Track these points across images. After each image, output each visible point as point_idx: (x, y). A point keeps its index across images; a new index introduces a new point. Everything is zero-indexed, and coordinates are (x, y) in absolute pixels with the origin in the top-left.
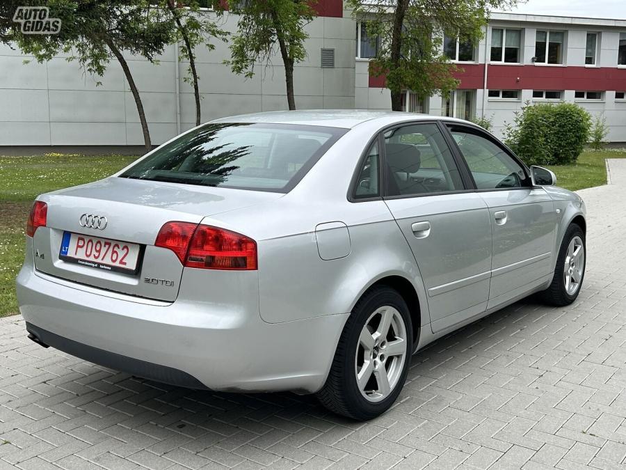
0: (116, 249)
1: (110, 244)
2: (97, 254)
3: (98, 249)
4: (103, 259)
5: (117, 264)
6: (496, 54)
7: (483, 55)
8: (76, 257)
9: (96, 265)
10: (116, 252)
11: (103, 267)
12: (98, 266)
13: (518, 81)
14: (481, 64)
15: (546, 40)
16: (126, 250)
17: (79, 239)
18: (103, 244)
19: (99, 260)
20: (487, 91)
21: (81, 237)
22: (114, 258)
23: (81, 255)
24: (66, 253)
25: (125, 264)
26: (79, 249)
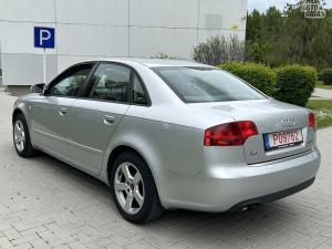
0: (292, 134)
1: (289, 133)
2: (285, 140)
3: (285, 137)
5: (295, 141)
8: (276, 145)
12: (289, 146)
16: (296, 133)
17: (274, 135)
18: (286, 134)
19: (287, 142)
22: (293, 139)
24: (269, 145)
25: (298, 139)
26: (275, 141)
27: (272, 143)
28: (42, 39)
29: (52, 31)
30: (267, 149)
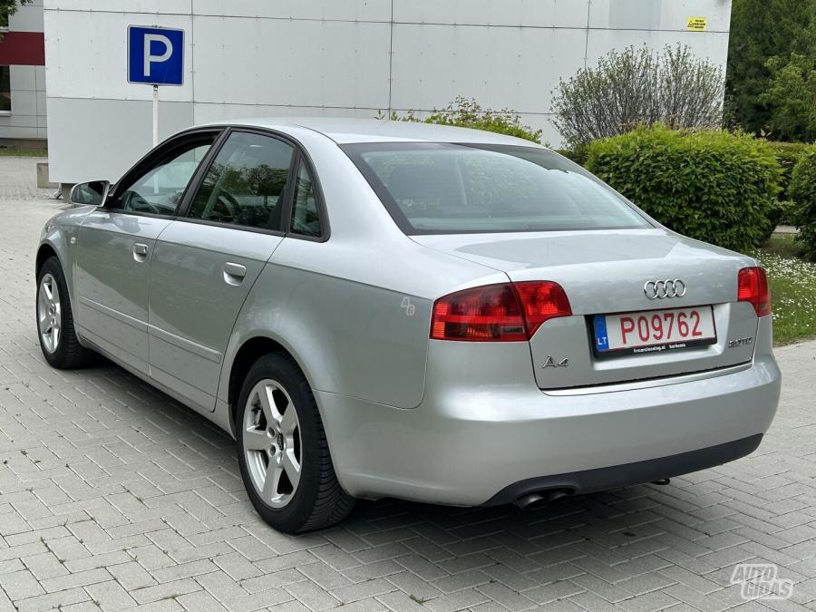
0: (682, 319)
1: (672, 316)
2: (658, 334)
3: (657, 325)
4: (669, 337)
5: (690, 337)
8: (627, 346)
9: (663, 348)
10: (684, 323)
11: (673, 347)
12: (667, 348)
16: (695, 317)
17: (623, 321)
18: (662, 319)
19: (664, 340)
21: (625, 316)
22: (684, 331)
23: (633, 340)
24: (607, 345)
25: (700, 334)
26: (626, 334)
27: (614, 340)
28: (149, 59)
29: (177, 37)
30: (599, 354)
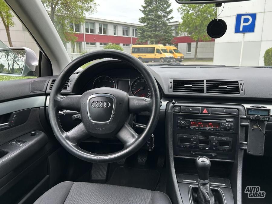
6: (87, 31)
7: (83, 31)
13: (95, 40)
14: (82, 34)
15: (102, 26)
20: (85, 43)
